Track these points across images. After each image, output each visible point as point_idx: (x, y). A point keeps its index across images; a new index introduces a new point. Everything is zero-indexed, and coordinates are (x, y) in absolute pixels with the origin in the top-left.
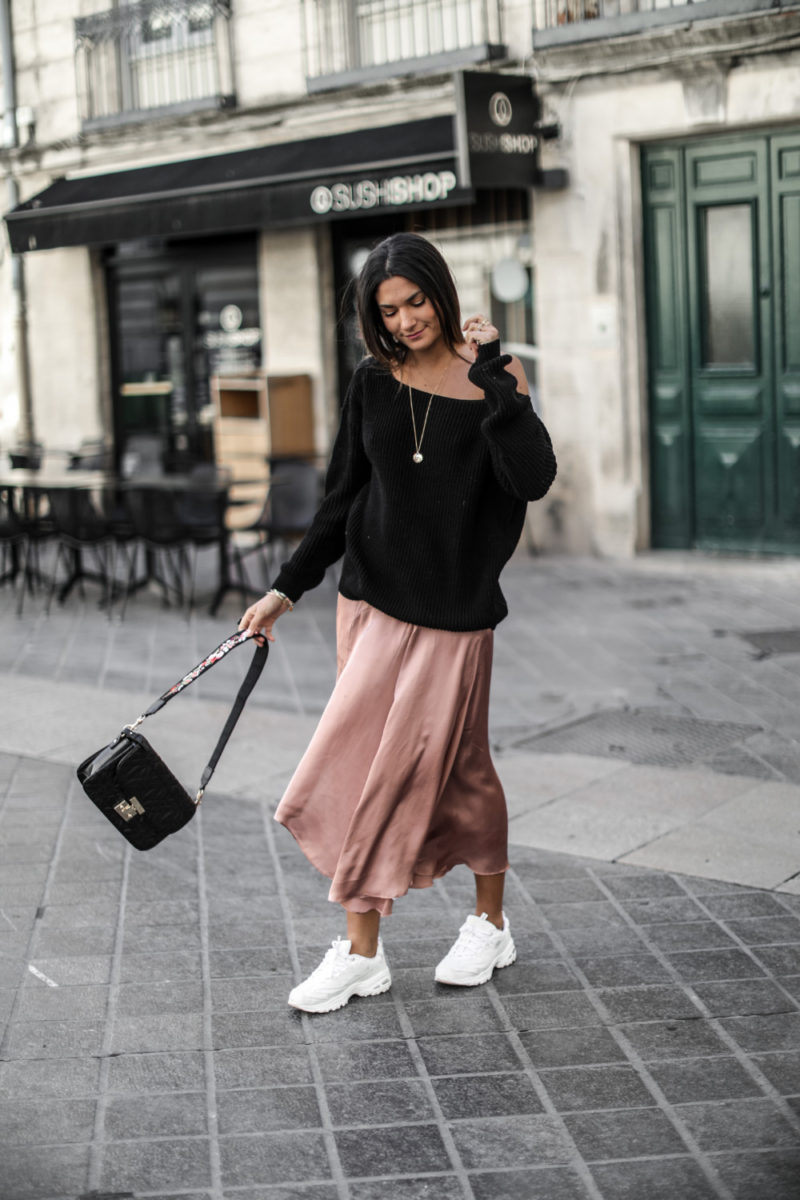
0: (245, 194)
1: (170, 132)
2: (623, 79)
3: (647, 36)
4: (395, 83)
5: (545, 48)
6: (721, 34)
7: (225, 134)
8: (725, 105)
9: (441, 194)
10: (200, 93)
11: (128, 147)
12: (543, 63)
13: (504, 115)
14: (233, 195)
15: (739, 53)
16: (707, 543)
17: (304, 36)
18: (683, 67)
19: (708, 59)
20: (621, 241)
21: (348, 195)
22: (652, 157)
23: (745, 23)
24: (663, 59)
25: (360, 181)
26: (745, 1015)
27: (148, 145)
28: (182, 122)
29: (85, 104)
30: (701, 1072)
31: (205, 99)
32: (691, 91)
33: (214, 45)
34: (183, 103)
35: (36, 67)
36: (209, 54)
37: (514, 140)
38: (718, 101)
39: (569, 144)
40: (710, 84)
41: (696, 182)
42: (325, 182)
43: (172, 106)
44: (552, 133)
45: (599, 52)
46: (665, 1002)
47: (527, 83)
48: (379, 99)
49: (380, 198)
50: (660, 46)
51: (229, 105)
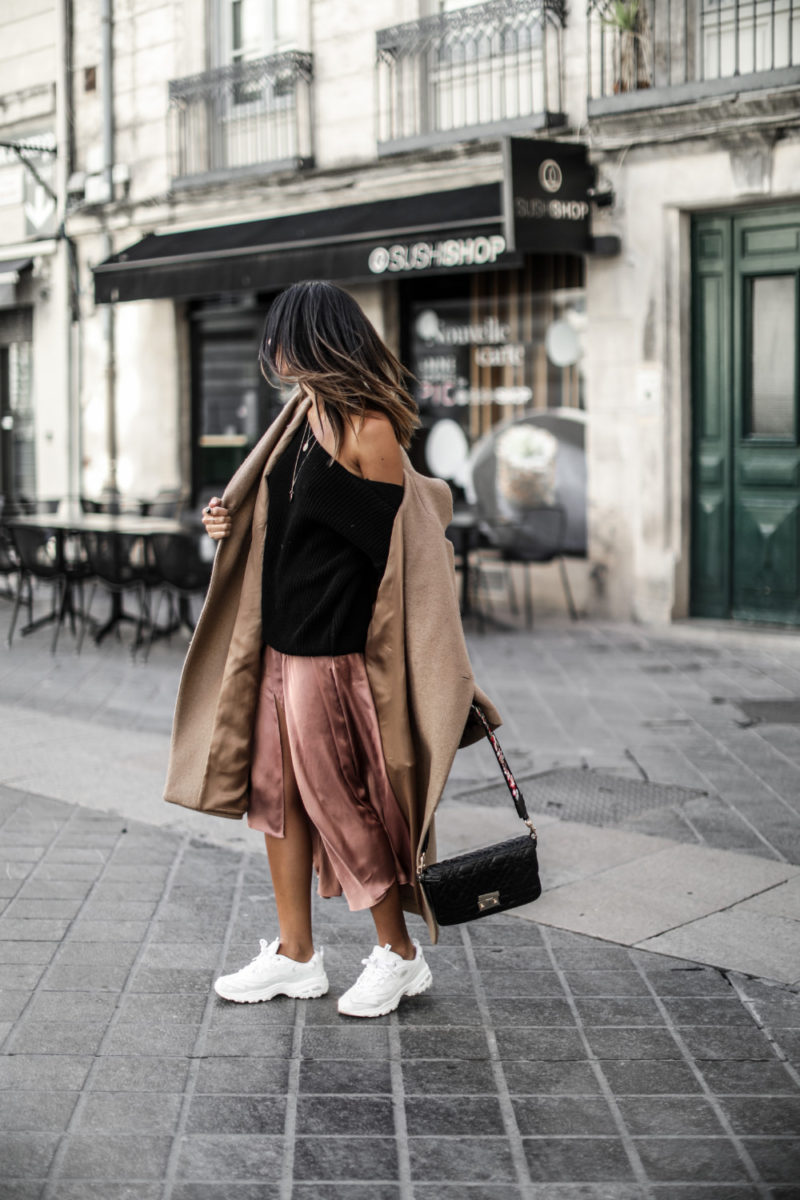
0: (310, 253)
1: (252, 192)
2: (674, 148)
3: (696, 107)
4: (459, 148)
5: (599, 117)
6: (766, 105)
7: (301, 195)
8: (771, 176)
9: (490, 258)
10: (281, 154)
11: (212, 205)
12: (597, 131)
13: (553, 182)
14: (300, 254)
15: (783, 124)
16: (744, 613)
17: (377, 101)
18: (730, 138)
19: (753, 131)
20: (668, 309)
21: (404, 257)
22: (701, 227)
23: (788, 96)
24: (711, 129)
25: (416, 243)
26: (533, 1060)
27: (231, 203)
28: (262, 183)
29: (175, 162)
30: (455, 1110)
31: (285, 160)
32: (737, 162)
33: (294, 109)
34: (265, 164)
35: (134, 126)
36: (290, 118)
37: (564, 207)
38: (763, 173)
39: (622, 211)
40: (756, 155)
41: (744, 252)
42: (385, 243)
43: (254, 166)
44: (606, 200)
45: (649, 122)
46: (460, 1043)
47: (582, 151)
48: (444, 164)
49: (433, 259)
50: (707, 118)
51: (307, 167)
